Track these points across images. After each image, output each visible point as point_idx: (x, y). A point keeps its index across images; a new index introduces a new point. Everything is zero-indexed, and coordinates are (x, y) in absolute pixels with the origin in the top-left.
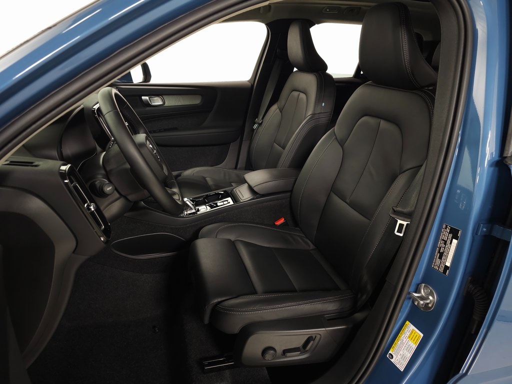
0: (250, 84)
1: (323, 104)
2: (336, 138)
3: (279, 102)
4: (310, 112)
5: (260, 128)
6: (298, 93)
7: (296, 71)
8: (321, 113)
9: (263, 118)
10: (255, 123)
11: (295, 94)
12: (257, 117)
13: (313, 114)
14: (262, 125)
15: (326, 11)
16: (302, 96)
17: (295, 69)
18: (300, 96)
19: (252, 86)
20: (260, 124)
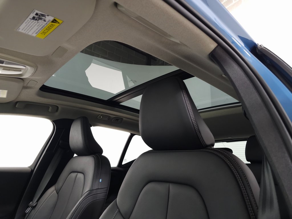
0: (30, 170)
1: (101, 180)
2: (119, 211)
3: (56, 185)
4: (87, 189)
5: (33, 211)
6: (77, 173)
7: (76, 157)
8: (98, 189)
9: (37, 201)
10: (28, 207)
11: (74, 175)
12: (31, 200)
13: (91, 191)
14: (36, 207)
15: (100, 117)
16: (80, 176)
17: (75, 155)
18: (78, 176)
19: (32, 171)
20: (34, 207)
